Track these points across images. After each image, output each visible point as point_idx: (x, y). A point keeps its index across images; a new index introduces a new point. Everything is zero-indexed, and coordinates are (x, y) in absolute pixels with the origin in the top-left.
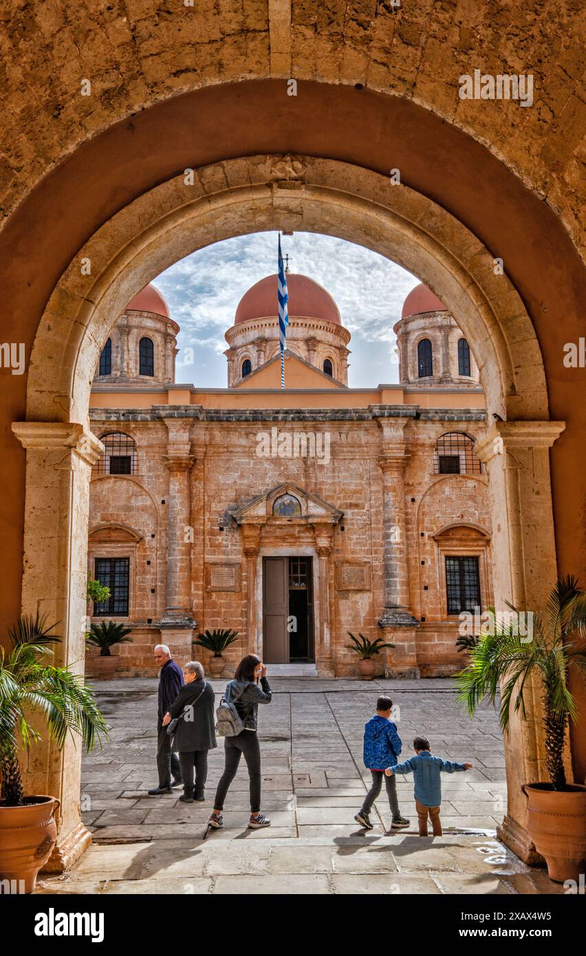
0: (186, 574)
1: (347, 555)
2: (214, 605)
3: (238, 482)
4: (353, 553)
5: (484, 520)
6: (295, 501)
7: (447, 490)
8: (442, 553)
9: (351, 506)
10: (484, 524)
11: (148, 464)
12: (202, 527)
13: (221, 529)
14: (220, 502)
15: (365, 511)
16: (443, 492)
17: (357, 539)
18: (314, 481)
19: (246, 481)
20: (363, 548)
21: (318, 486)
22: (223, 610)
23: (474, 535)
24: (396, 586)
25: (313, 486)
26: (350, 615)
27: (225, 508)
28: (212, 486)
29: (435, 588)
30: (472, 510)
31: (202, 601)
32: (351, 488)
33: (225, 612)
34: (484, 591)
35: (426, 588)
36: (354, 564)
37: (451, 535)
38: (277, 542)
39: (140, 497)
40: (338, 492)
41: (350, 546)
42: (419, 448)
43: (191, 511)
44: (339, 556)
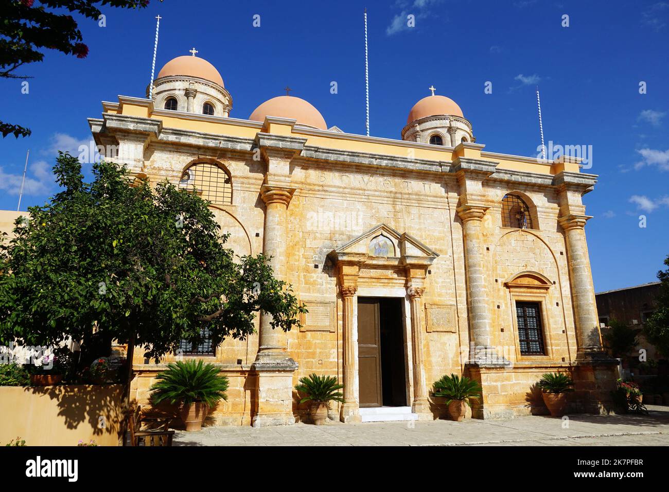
1: (434, 298)
2: (309, 345)
4: (439, 295)
5: (542, 270)
6: (389, 243)
7: (513, 243)
8: (513, 297)
9: (436, 250)
10: (543, 273)
11: (242, 195)
12: (297, 263)
14: (315, 239)
15: (449, 257)
16: (510, 244)
17: (442, 282)
20: (449, 291)
21: (407, 231)
22: (318, 351)
23: (536, 283)
26: (440, 356)
27: (320, 245)
29: (510, 331)
30: (533, 261)
31: (296, 341)
32: (435, 234)
33: (320, 352)
34: (547, 333)
35: (502, 330)
36: (441, 306)
37: (520, 281)
38: (371, 282)
39: (233, 228)
40: (424, 237)
41: (437, 289)
42: (490, 203)
43: (287, 246)
44: (428, 298)
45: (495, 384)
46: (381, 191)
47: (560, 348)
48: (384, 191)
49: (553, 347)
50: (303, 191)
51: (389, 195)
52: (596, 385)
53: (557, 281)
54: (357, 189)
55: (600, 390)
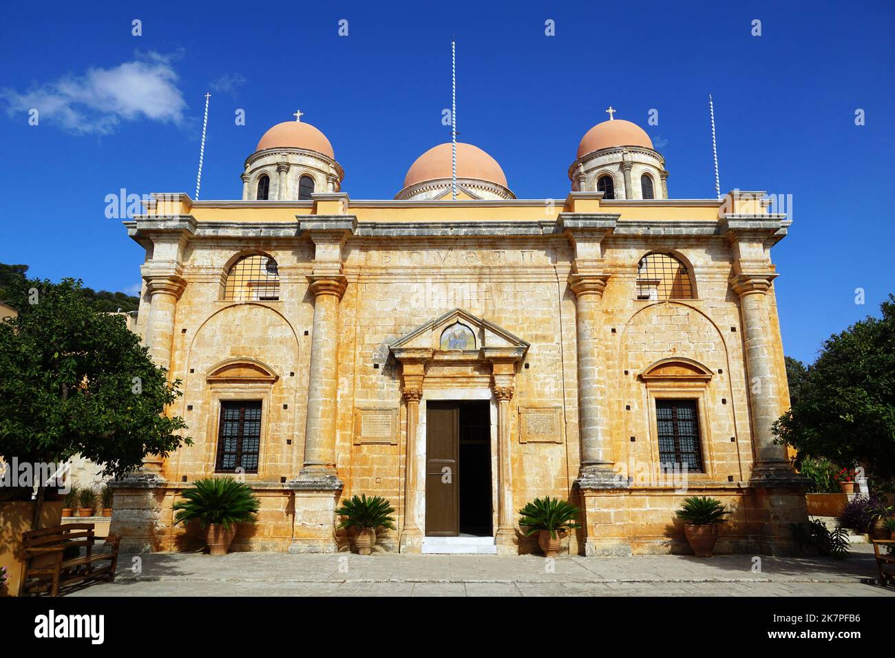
0: (330, 420)
1: (533, 399)
2: (364, 461)
3: (398, 309)
5: (701, 354)
6: (468, 332)
7: (655, 320)
8: (652, 394)
9: (537, 338)
10: (702, 359)
11: (290, 288)
12: (352, 364)
13: (376, 366)
14: (375, 333)
15: (554, 344)
16: (650, 322)
17: (545, 378)
19: (407, 309)
20: (553, 390)
21: (496, 315)
22: (376, 467)
23: (690, 373)
24: (597, 436)
26: (537, 474)
27: (382, 340)
28: (367, 314)
29: (644, 439)
30: (687, 342)
31: (349, 456)
32: (536, 316)
33: (378, 469)
34: (706, 442)
35: (633, 439)
36: (541, 410)
37: (661, 372)
38: (445, 382)
39: (279, 327)
40: (520, 321)
41: (537, 387)
42: (618, 269)
43: (339, 344)
44: (523, 399)
45: (606, 510)
46: (461, 267)
47: (725, 462)
48: (466, 267)
49: (715, 462)
50: (363, 277)
51: (472, 271)
52: (772, 516)
53: (724, 369)
54: (431, 268)
55: (778, 523)
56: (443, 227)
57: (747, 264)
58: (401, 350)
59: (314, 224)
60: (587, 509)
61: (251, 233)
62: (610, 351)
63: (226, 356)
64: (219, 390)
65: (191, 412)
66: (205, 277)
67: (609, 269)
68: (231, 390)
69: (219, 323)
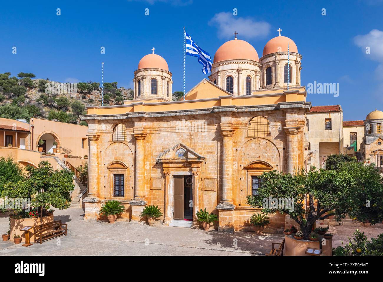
0: (141, 182)
1: (207, 175)
2: (154, 195)
3: (163, 143)
4: (210, 174)
7: (253, 145)
8: (250, 174)
11: (130, 136)
12: (149, 162)
13: (157, 163)
14: (156, 151)
15: (215, 155)
16: (251, 146)
17: (211, 168)
18: (193, 142)
19: (166, 143)
20: (214, 172)
21: (195, 144)
22: (157, 197)
23: (264, 167)
24: (225, 190)
25: (193, 144)
26: (208, 201)
27: (158, 154)
28: (153, 145)
29: (246, 191)
30: (265, 154)
31: (149, 193)
33: (158, 198)
35: (242, 191)
36: (210, 179)
37: (252, 166)
38: (178, 169)
39: (128, 150)
40: (203, 146)
41: (209, 171)
42: (239, 125)
43: (145, 156)
44: (204, 175)
45: (226, 216)
50: (152, 131)
54: (173, 127)
56: (175, 113)
57: (288, 122)
58: (161, 160)
59: (132, 115)
60: (219, 216)
61: (116, 118)
62: (235, 158)
63: (113, 160)
64: (112, 171)
65: (105, 178)
66: (105, 133)
67: (236, 125)
68: (115, 171)
69: (110, 149)
